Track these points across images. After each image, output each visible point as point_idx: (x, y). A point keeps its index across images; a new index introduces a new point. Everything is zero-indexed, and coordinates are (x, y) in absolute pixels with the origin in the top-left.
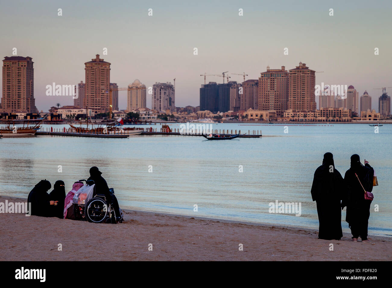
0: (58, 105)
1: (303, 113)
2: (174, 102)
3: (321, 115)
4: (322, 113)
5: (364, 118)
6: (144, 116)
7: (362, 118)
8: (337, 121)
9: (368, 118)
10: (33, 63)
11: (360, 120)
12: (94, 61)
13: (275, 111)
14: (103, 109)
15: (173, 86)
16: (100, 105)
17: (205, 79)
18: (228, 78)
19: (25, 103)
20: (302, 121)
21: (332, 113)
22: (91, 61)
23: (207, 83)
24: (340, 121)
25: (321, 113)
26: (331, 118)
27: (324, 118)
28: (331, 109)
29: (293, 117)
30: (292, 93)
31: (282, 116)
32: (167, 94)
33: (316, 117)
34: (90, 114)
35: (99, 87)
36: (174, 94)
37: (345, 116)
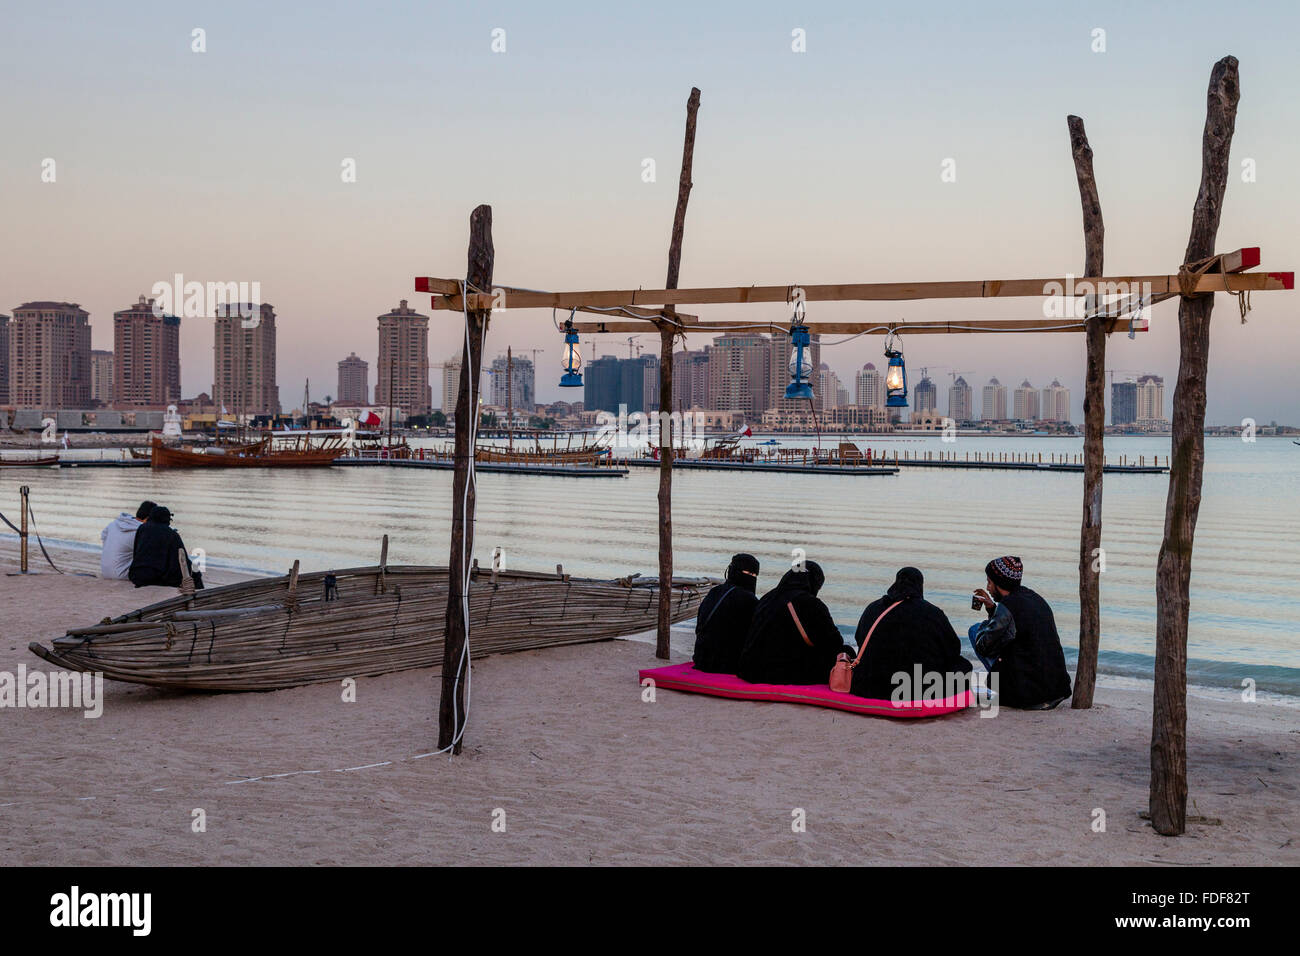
0: (329, 399)
1: (798, 416)
2: (532, 394)
3: (835, 418)
4: (837, 416)
5: (917, 425)
6: (505, 421)
7: (913, 426)
8: (865, 431)
9: (924, 424)
10: (274, 315)
11: (910, 429)
12: (395, 312)
13: (742, 412)
14: (416, 408)
15: (531, 363)
16: (409, 400)
17: (594, 350)
18: (638, 349)
19: (261, 394)
20: (797, 430)
21: (855, 415)
22: (390, 312)
23: (598, 357)
24: (870, 431)
25: (835, 414)
26: (853, 426)
27: (840, 426)
28: (853, 408)
29: (781, 422)
30: (777, 376)
31: (760, 422)
32: (520, 378)
33: (825, 423)
34: (398, 415)
35: (407, 364)
36: (534, 378)
37: (880, 421)
